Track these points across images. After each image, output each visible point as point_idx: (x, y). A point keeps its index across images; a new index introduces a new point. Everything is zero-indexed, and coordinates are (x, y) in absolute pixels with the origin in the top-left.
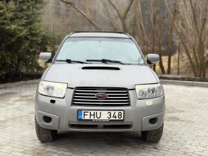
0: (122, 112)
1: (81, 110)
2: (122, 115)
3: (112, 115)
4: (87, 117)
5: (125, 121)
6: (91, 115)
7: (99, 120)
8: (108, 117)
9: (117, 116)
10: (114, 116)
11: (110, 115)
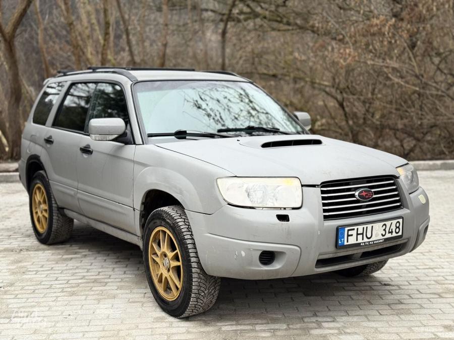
0: (401, 221)
1: (344, 226)
2: (401, 227)
3: (387, 230)
4: (352, 241)
5: (404, 237)
6: (358, 234)
7: (369, 242)
8: (382, 234)
9: (394, 231)
10: (390, 231)
11: (385, 230)
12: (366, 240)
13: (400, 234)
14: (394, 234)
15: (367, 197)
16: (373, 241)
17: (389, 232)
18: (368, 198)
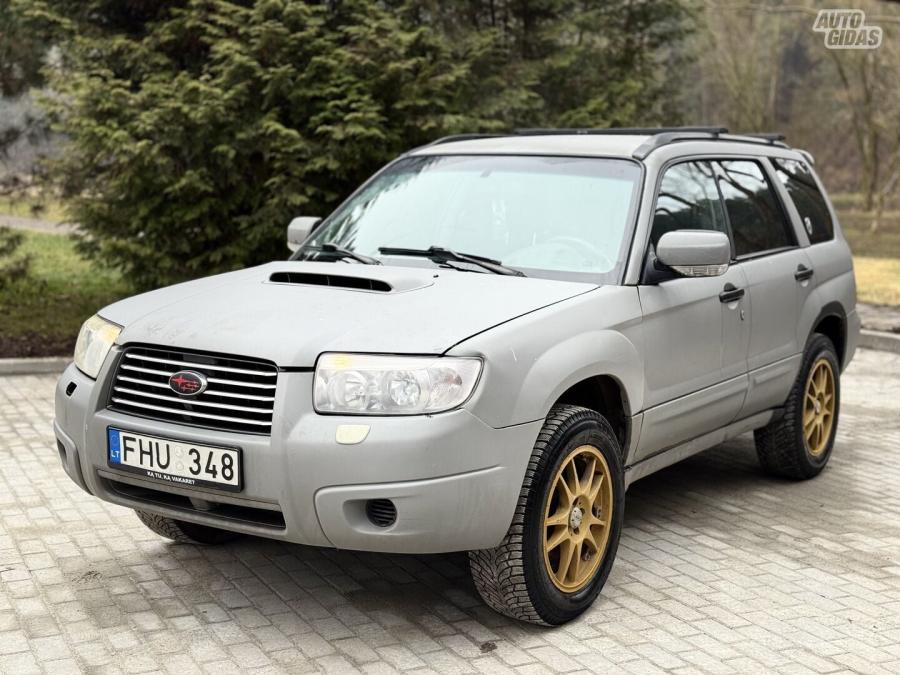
0: (234, 455)
1: (117, 428)
3: (203, 462)
4: (133, 460)
5: (244, 492)
6: (142, 452)
7: (163, 474)
8: (191, 469)
9: (219, 469)
10: (211, 468)
11: (197, 461)
12: (156, 468)
13: (235, 482)
14: (220, 479)
15: (184, 388)
16: (171, 476)
17: (208, 471)
18: (186, 392)
